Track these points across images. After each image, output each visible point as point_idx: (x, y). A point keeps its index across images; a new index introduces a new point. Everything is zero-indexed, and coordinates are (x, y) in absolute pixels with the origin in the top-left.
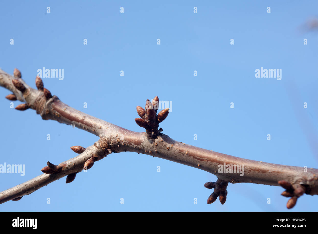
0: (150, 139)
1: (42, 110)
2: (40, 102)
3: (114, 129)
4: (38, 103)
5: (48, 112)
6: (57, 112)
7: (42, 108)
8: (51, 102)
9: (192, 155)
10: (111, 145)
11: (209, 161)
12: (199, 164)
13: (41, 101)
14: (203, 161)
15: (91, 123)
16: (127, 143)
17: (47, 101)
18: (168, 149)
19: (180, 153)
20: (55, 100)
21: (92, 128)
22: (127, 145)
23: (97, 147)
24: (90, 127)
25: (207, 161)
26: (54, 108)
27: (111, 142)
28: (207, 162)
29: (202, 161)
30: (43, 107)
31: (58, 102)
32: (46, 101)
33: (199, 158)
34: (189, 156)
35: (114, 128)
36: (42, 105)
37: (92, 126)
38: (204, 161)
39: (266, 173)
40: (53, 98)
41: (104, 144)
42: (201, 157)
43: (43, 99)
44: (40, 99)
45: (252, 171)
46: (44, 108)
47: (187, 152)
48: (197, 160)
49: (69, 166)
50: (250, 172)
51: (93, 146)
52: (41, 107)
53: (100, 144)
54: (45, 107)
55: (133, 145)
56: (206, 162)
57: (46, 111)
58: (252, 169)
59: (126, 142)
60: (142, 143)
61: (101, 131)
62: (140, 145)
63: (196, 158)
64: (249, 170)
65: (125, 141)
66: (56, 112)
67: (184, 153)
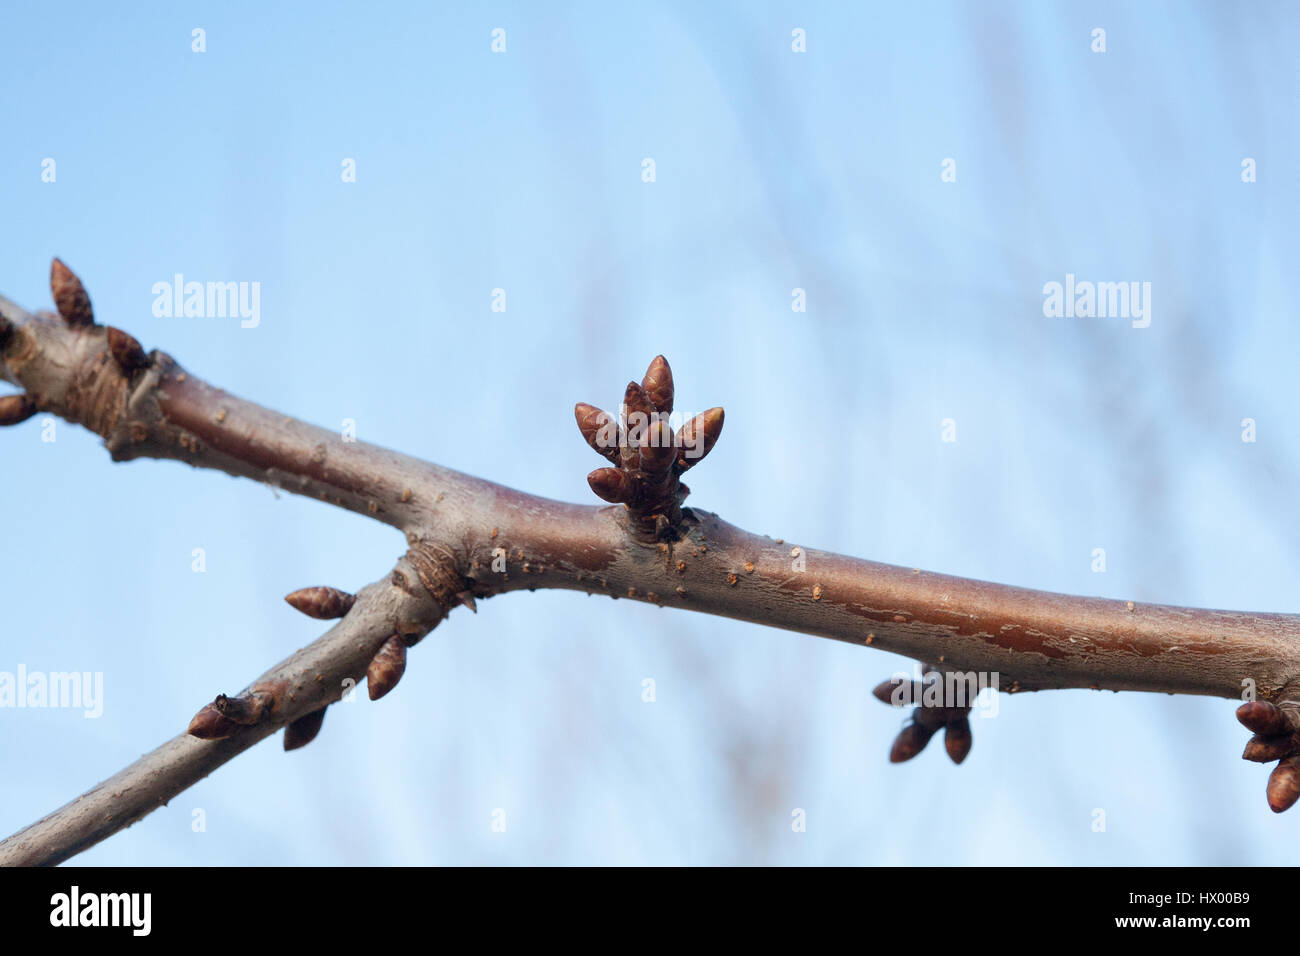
0: (650, 543)
1: (111, 426)
2: (94, 389)
3: (473, 500)
4: (89, 393)
5: (141, 434)
6: (184, 435)
7: (111, 418)
8: (153, 389)
9: (840, 602)
10: (471, 575)
11: (917, 622)
12: (872, 636)
13: (98, 383)
14: (890, 624)
15: (357, 477)
16: (543, 563)
17: (132, 388)
18: (734, 581)
19: (789, 594)
20: (166, 376)
21: (365, 498)
22: (545, 570)
23: (411, 591)
24: (355, 493)
25: (909, 620)
26: (168, 417)
27: (470, 564)
28: (906, 625)
29: (886, 624)
30: (116, 412)
31: (181, 382)
32: (125, 383)
33: (873, 610)
34: (826, 605)
35: (471, 496)
36: (108, 406)
37: (365, 489)
38: (894, 621)
39: (1159, 654)
40: (155, 367)
41: (440, 576)
42: (879, 608)
43: (108, 374)
44: (93, 376)
45: (1100, 650)
46: (119, 417)
47: (817, 591)
48: (862, 618)
49: (300, 688)
50: (1093, 655)
51: (391, 583)
52: (106, 412)
53: (422, 574)
54: (124, 415)
55: (570, 571)
56: (901, 625)
57: (133, 431)
58: (1099, 644)
59: (538, 558)
60: (614, 560)
61: (415, 512)
62: (605, 568)
63: (858, 611)
64: (1088, 649)
65: (534, 553)
66: (180, 432)
67: (807, 593)
